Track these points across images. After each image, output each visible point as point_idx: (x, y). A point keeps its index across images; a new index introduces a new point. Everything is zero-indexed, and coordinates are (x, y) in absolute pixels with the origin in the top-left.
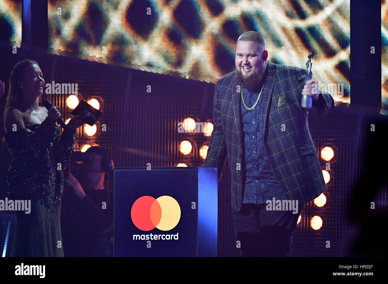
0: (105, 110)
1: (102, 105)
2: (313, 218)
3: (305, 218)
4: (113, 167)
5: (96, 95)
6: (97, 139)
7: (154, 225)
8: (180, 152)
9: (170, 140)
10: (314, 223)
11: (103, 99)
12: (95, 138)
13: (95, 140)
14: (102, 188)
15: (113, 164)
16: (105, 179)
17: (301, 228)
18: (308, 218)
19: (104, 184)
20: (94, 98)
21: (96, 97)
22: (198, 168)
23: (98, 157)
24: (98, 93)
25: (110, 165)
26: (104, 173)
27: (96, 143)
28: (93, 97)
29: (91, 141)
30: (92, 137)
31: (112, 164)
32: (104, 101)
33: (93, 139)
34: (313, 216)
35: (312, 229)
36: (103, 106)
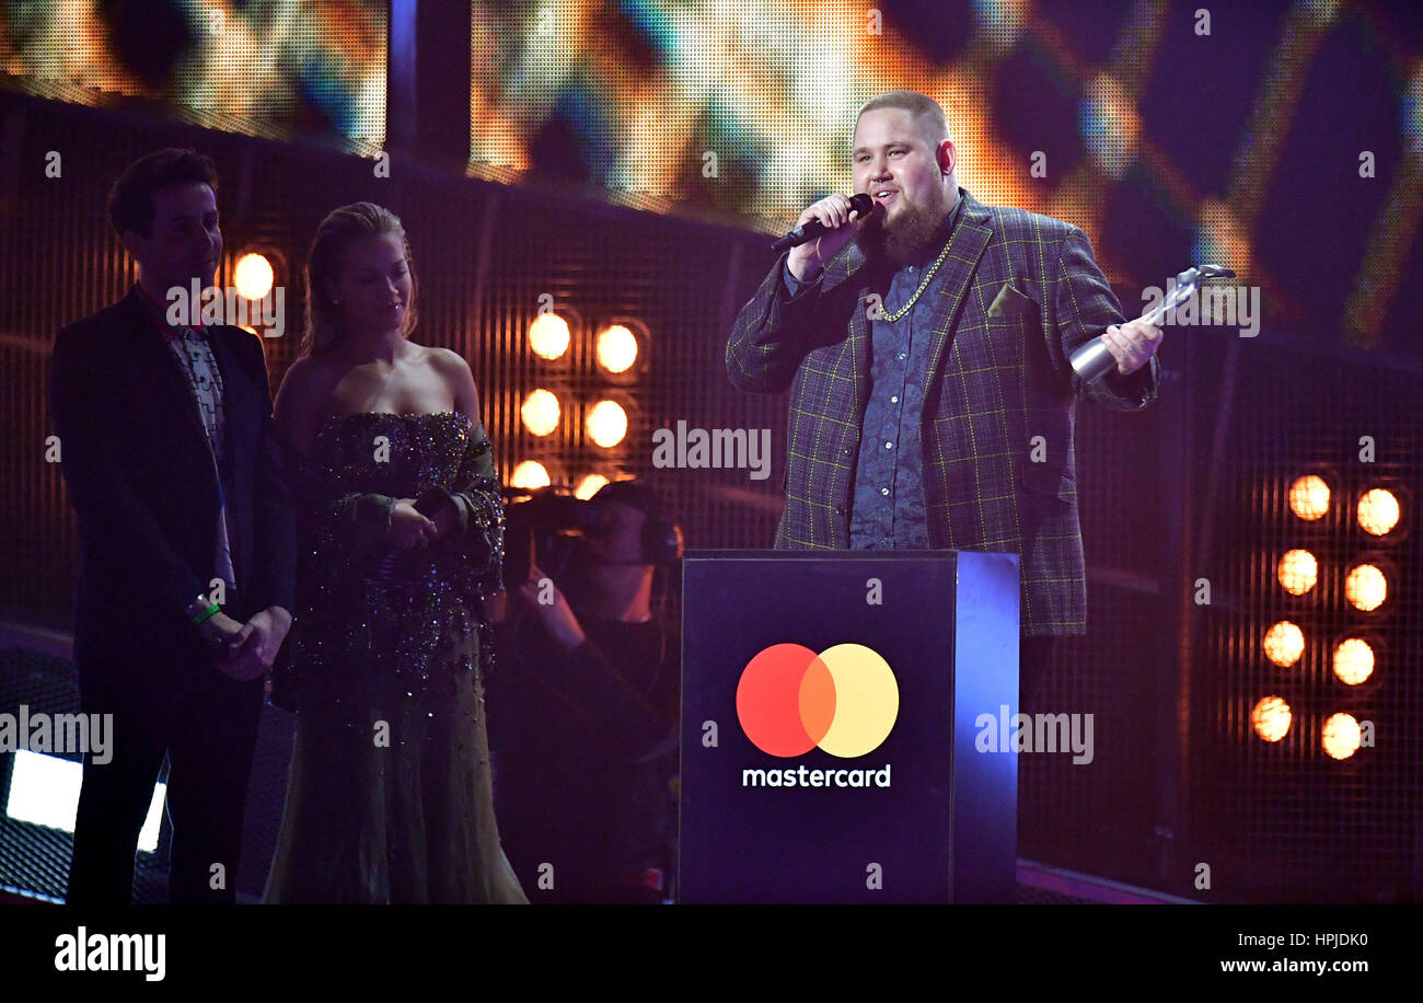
0: (654, 362)
1: (645, 347)
2: (1330, 721)
3: (1303, 720)
4: (681, 550)
5: (625, 313)
6: (629, 457)
7: (814, 739)
10: (1333, 736)
11: (647, 324)
12: (622, 453)
13: (622, 459)
14: (645, 618)
15: (680, 539)
16: (656, 589)
17: (1292, 751)
18: (1313, 721)
19: (651, 604)
20: (618, 324)
21: (627, 319)
23: (632, 517)
24: (629, 307)
25: (671, 542)
26: (651, 568)
27: (625, 469)
28: (615, 319)
29: (610, 465)
30: (613, 452)
31: (675, 539)
32: (654, 337)
33: (616, 457)
34: (1330, 715)
35: (1329, 757)
36: (649, 349)
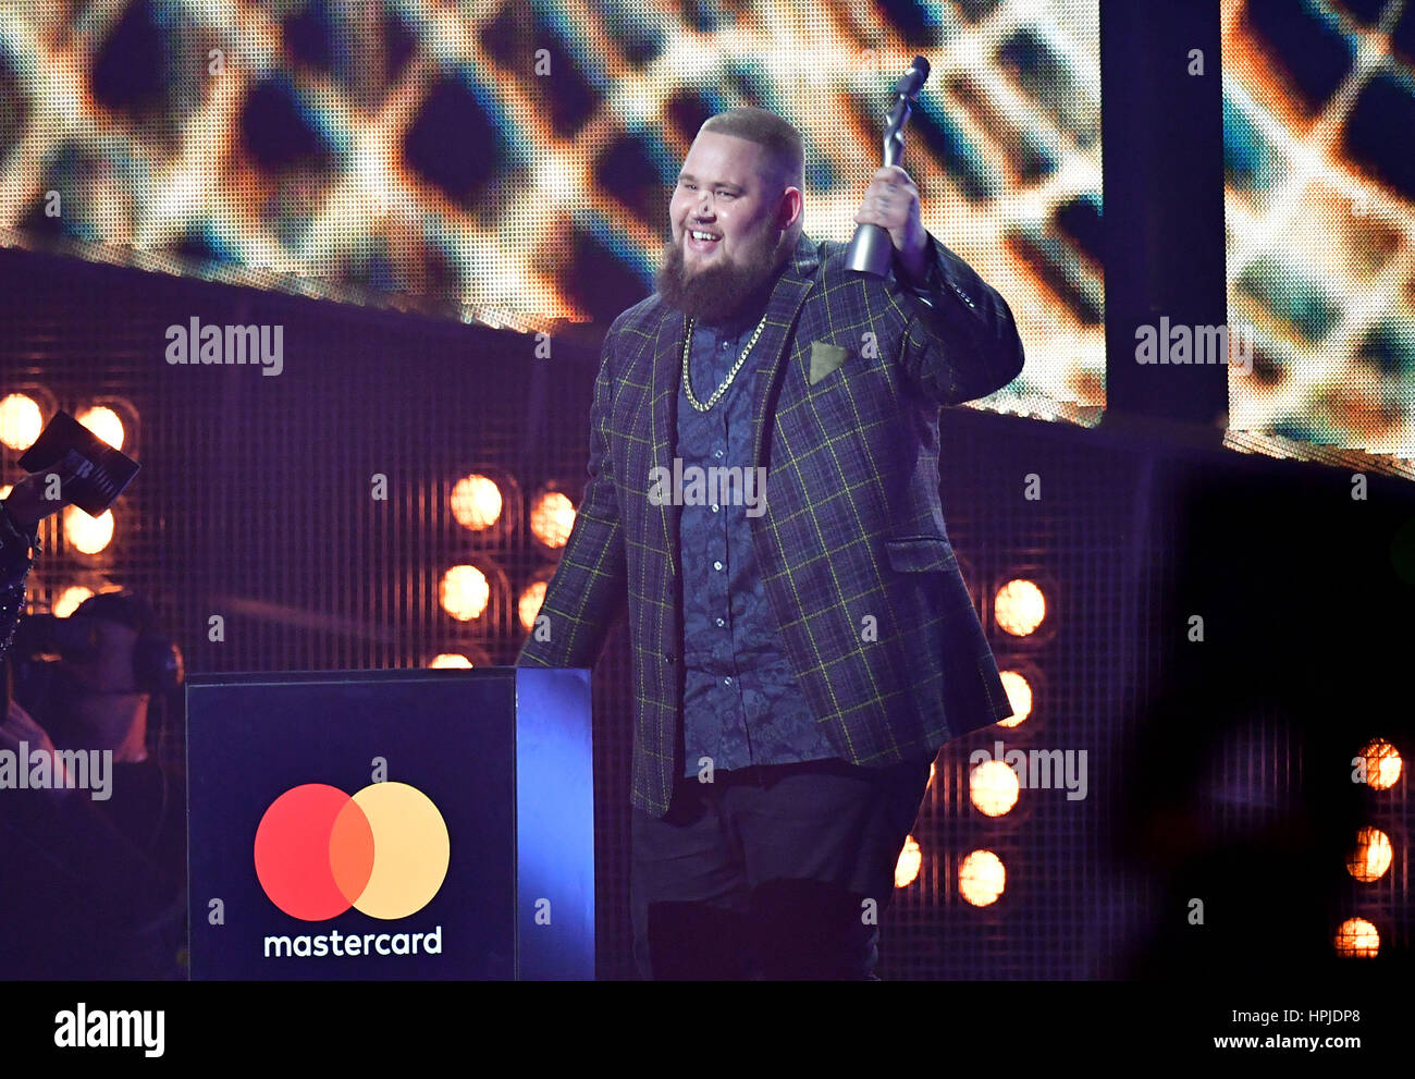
0: (144, 450)
1: (134, 432)
2: (968, 860)
3: (935, 859)
4: (181, 672)
5: (109, 391)
6: (118, 565)
7: (347, 896)
8: (441, 609)
9: (403, 562)
10: (971, 879)
11: (135, 404)
12: (109, 560)
13: (108, 568)
14: (141, 757)
15: (179, 660)
16: (152, 723)
17: (923, 899)
18: (947, 860)
19: (148, 741)
20: (100, 405)
21: (110, 399)
22: (514, 671)
23: (122, 637)
24: (113, 384)
25: (169, 666)
26: (146, 697)
27: (113, 580)
28: (97, 400)
29: (95, 574)
30: (98, 559)
31: (174, 661)
32: (143, 418)
33: (102, 566)
34: (968, 853)
35: (967, 903)
36: (138, 435)
